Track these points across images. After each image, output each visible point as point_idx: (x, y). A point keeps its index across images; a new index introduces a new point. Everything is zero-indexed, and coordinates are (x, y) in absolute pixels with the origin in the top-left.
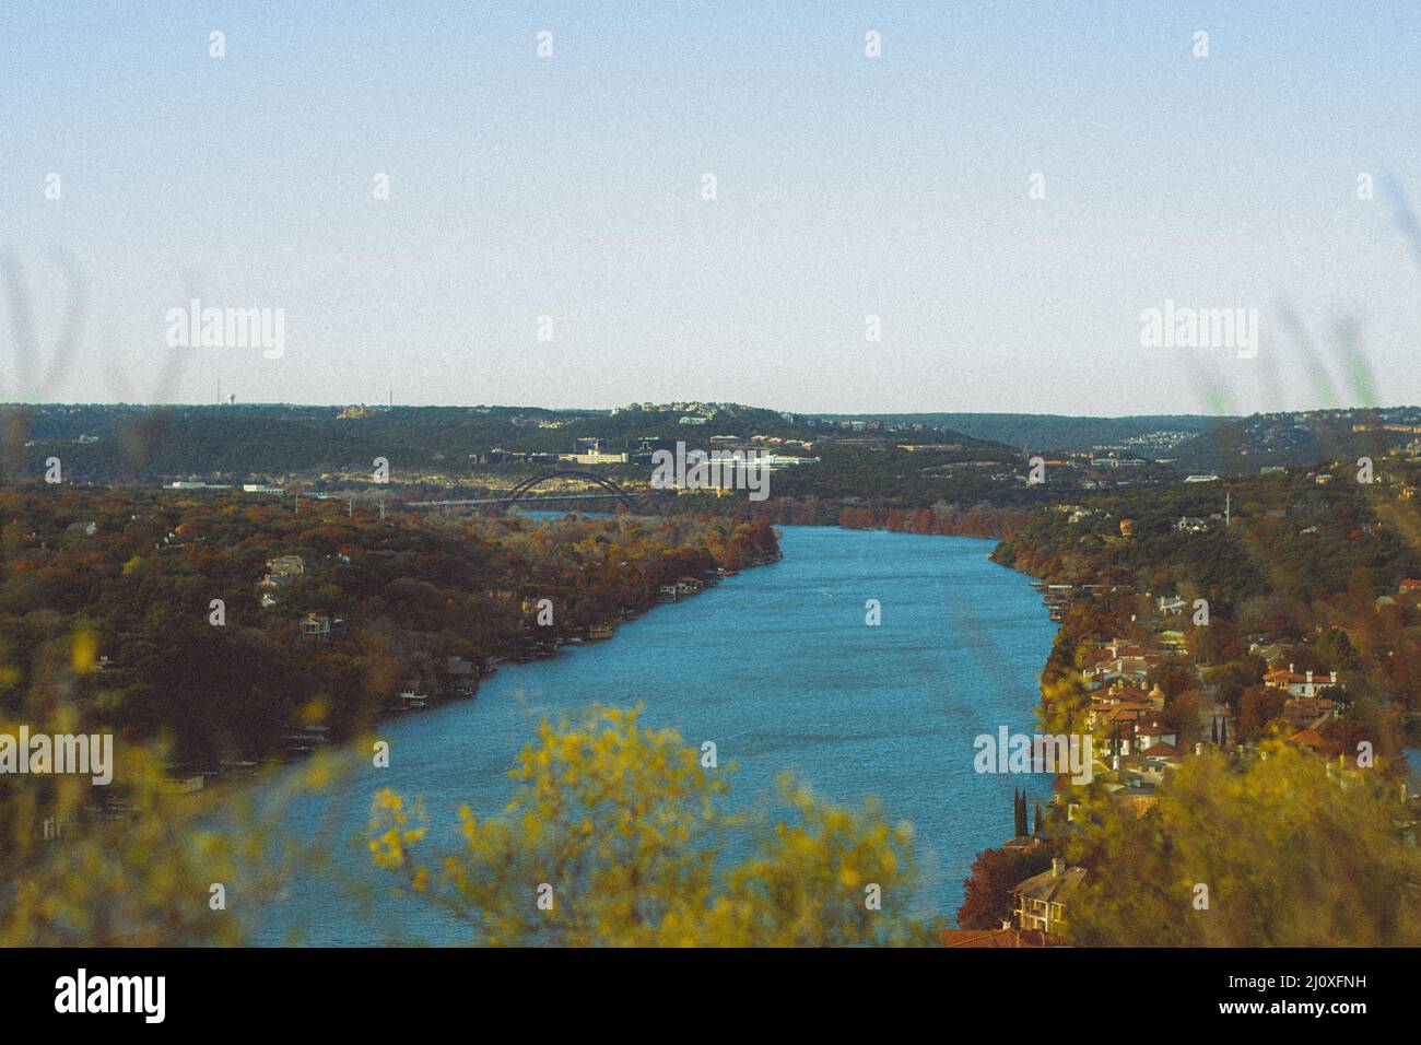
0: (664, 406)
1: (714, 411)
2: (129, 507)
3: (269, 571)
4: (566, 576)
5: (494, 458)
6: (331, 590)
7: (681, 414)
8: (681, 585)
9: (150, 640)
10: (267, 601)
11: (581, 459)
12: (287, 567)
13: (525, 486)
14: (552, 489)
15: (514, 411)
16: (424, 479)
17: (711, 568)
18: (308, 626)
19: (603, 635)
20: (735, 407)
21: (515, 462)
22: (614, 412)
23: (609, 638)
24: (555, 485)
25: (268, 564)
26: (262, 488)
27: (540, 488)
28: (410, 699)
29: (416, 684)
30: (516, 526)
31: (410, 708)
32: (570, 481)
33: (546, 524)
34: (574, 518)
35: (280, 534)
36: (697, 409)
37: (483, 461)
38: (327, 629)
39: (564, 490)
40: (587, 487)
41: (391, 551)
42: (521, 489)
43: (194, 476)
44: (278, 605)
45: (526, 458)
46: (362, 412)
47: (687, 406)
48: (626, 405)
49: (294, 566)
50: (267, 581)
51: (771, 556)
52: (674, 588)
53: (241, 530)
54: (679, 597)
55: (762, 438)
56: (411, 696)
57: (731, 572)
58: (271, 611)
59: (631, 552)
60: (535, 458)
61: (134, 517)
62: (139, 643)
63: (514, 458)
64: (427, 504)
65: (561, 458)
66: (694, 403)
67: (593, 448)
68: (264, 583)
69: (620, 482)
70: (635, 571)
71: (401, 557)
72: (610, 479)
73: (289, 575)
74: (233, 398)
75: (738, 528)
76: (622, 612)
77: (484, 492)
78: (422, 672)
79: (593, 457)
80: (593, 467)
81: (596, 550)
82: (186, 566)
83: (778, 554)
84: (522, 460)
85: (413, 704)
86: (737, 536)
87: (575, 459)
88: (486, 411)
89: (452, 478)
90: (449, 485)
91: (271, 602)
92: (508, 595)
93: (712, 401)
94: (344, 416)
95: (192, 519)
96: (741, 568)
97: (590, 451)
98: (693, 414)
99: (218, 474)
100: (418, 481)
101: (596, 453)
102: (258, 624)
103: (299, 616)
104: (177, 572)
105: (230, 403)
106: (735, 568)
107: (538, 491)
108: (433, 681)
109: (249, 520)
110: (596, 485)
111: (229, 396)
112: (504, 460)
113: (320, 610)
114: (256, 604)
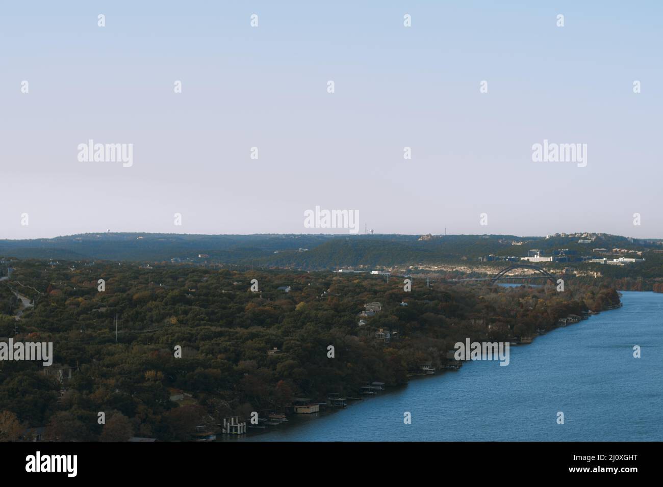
0: (571, 235)
1: (595, 237)
2: (308, 280)
3: (364, 309)
4: (512, 313)
5: (490, 259)
6: (393, 318)
7: (580, 238)
8: (570, 318)
9: (298, 340)
10: (361, 323)
11: (532, 259)
12: (373, 308)
13: (504, 272)
14: (517, 273)
15: (500, 237)
16: (457, 268)
17: (586, 311)
18: (379, 335)
19: (528, 341)
20: (605, 235)
21: (500, 261)
22: (547, 237)
23: (530, 343)
24: (518, 272)
25: (365, 306)
26: (380, 272)
27: (511, 273)
28: (427, 370)
29: (430, 363)
30: (496, 291)
31: (427, 375)
32: (526, 270)
33: (510, 290)
34: (524, 287)
35: (375, 292)
36: (587, 236)
37: (485, 260)
38: (388, 337)
39: (522, 274)
40: (533, 273)
41: (428, 301)
42: (501, 273)
43: (351, 267)
44: (366, 325)
45: (505, 259)
46: (429, 237)
47: (582, 234)
48: (553, 234)
49: (377, 307)
50: (363, 314)
51: (616, 305)
52: (566, 320)
53: (358, 290)
54: (568, 324)
55: (618, 250)
56: (427, 369)
57: (595, 313)
58: (362, 328)
59: (548, 303)
60: (510, 259)
61: (309, 284)
62: (292, 342)
63: (500, 259)
64: (457, 280)
65: (522, 259)
66: (585, 233)
67: (537, 255)
68: (361, 315)
69: (549, 270)
70: (546, 311)
71: (431, 304)
72: (544, 269)
73: (374, 311)
74: (372, 231)
75: (601, 292)
76: (538, 331)
77: (486, 275)
78: (433, 358)
79: (536, 259)
80: (537, 263)
81: (531, 301)
82: (326, 307)
83: (620, 304)
84: (503, 260)
85: (428, 373)
86: (600, 295)
87: (528, 260)
88: (488, 237)
89: (470, 268)
90: (469, 272)
91: (363, 323)
92: (481, 322)
93: (594, 232)
94: (421, 239)
95: (336, 285)
96: (601, 311)
97: (535, 256)
98: (585, 238)
99: (362, 266)
100: (454, 270)
101: (538, 257)
102: (356, 334)
103: (375, 330)
104: (321, 310)
105: (371, 233)
106: (597, 311)
107: (510, 274)
108: (439, 362)
109: (362, 286)
110: (537, 272)
111: (371, 230)
112: (495, 259)
113: (385, 328)
114: (356, 325)
